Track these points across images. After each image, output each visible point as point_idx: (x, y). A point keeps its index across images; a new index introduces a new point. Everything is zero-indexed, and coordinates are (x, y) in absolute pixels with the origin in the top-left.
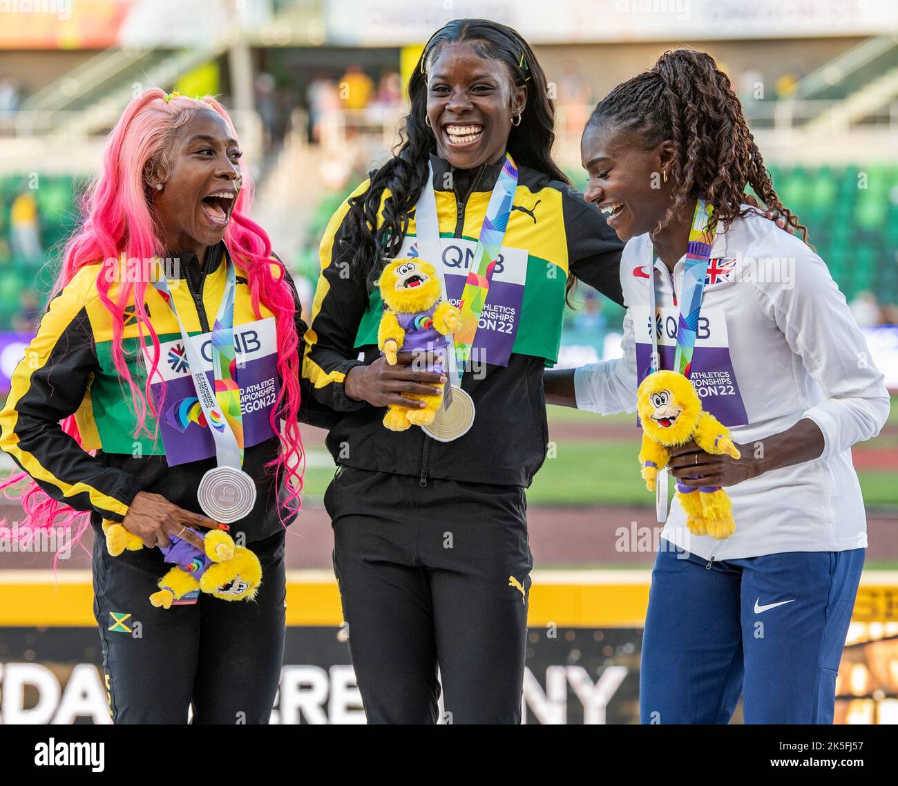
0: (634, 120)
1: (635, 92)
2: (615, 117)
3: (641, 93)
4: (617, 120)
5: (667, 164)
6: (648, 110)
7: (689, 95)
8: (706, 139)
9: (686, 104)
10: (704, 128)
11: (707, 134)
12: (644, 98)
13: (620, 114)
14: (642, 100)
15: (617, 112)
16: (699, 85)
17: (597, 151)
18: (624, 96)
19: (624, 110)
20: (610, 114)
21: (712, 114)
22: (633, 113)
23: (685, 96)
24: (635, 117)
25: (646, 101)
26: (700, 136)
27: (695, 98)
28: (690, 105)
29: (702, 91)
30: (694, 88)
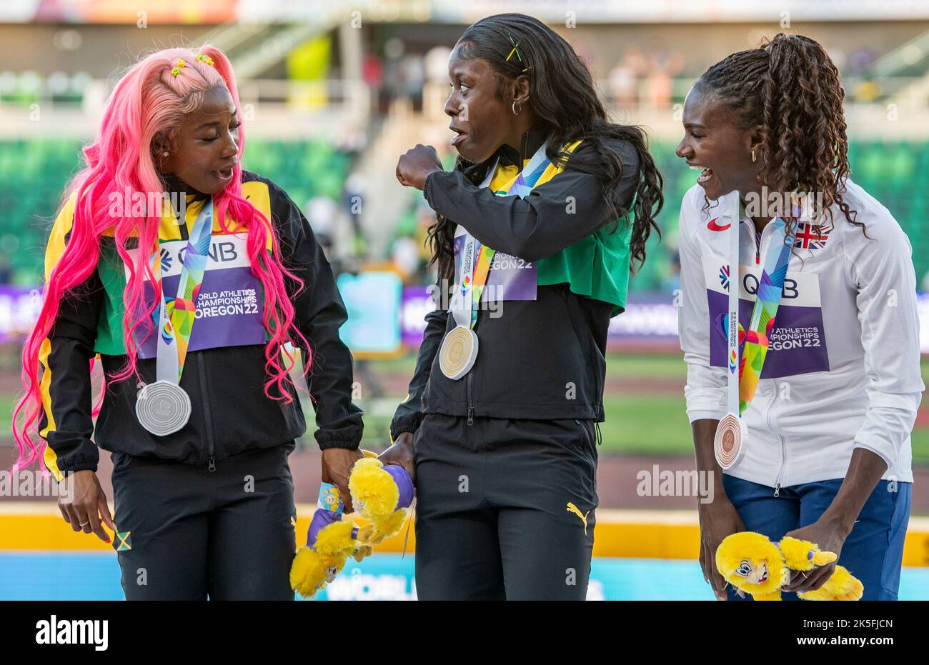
0: (735, 100)
1: (744, 70)
2: (719, 90)
3: (749, 73)
4: (720, 94)
5: (757, 145)
6: (749, 93)
7: (788, 87)
8: (798, 130)
9: (782, 95)
10: (798, 120)
11: (800, 126)
12: (750, 80)
13: (725, 88)
14: (747, 81)
15: (723, 86)
16: (801, 80)
17: (696, 116)
18: (733, 72)
19: (729, 86)
20: (716, 85)
21: (807, 108)
22: (736, 92)
23: (783, 86)
24: (737, 96)
25: (751, 83)
26: (791, 127)
27: (793, 91)
28: (785, 96)
29: (802, 85)
30: (795, 83)
